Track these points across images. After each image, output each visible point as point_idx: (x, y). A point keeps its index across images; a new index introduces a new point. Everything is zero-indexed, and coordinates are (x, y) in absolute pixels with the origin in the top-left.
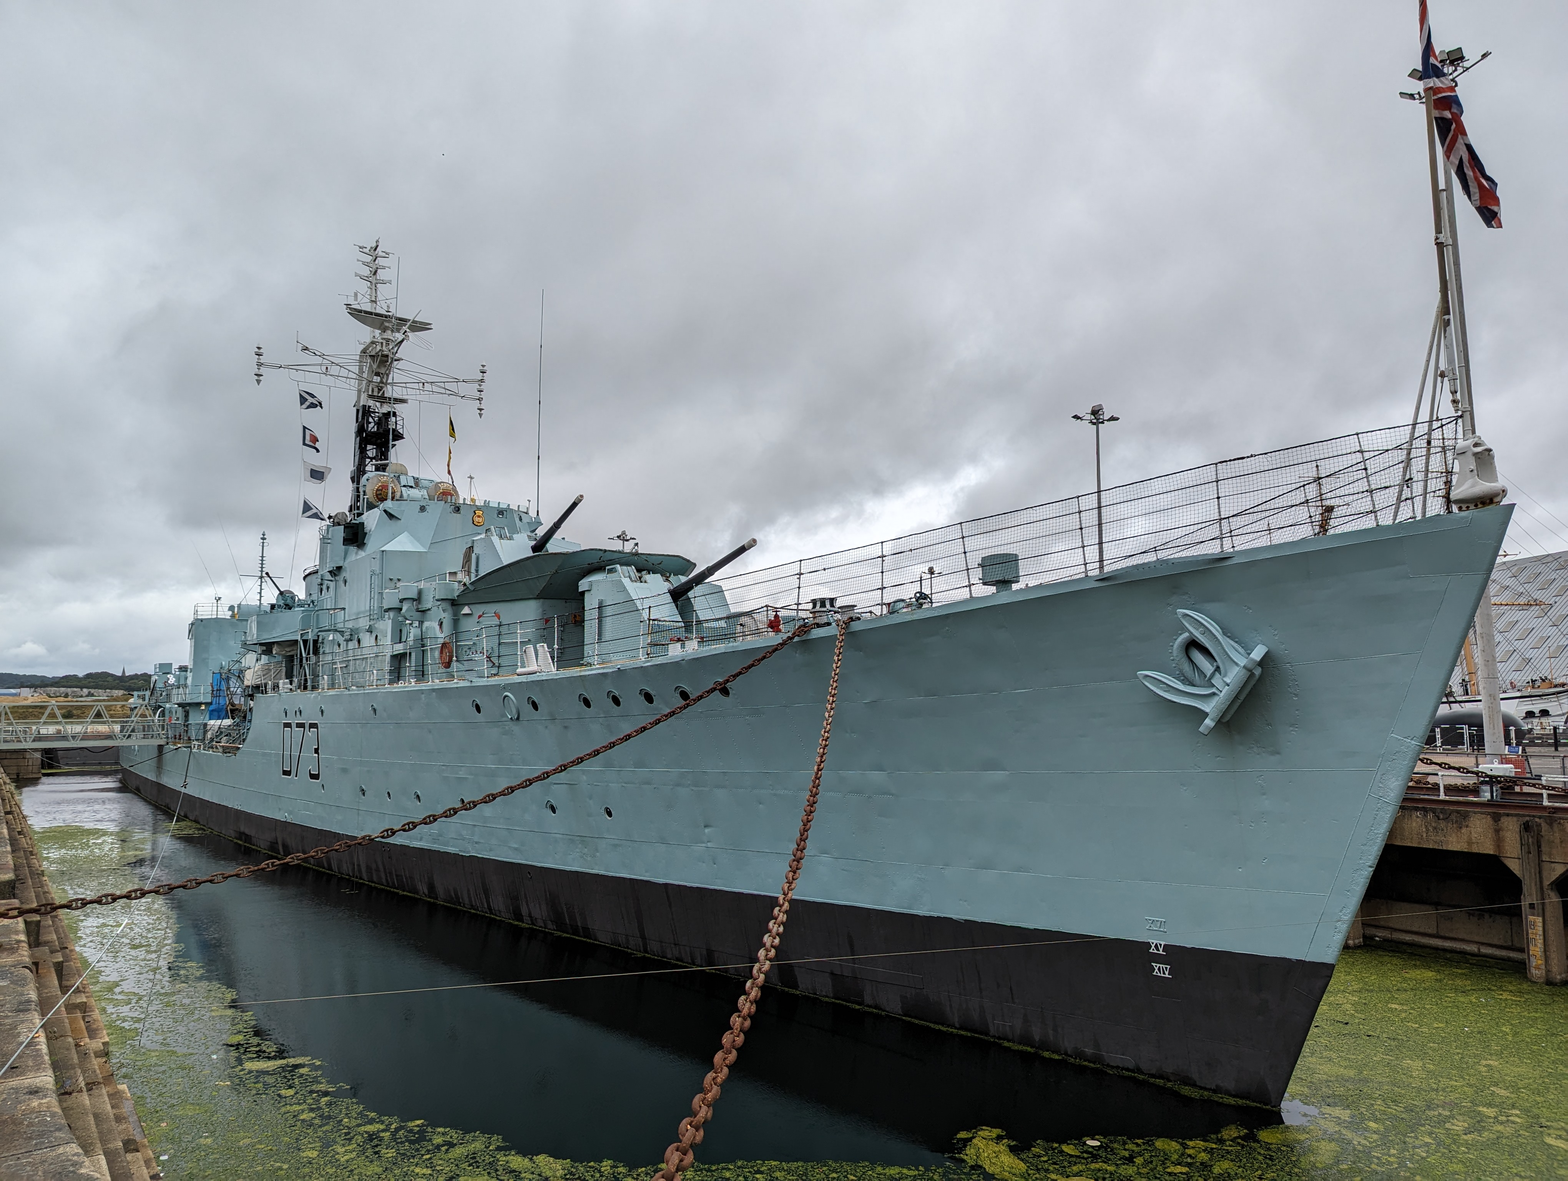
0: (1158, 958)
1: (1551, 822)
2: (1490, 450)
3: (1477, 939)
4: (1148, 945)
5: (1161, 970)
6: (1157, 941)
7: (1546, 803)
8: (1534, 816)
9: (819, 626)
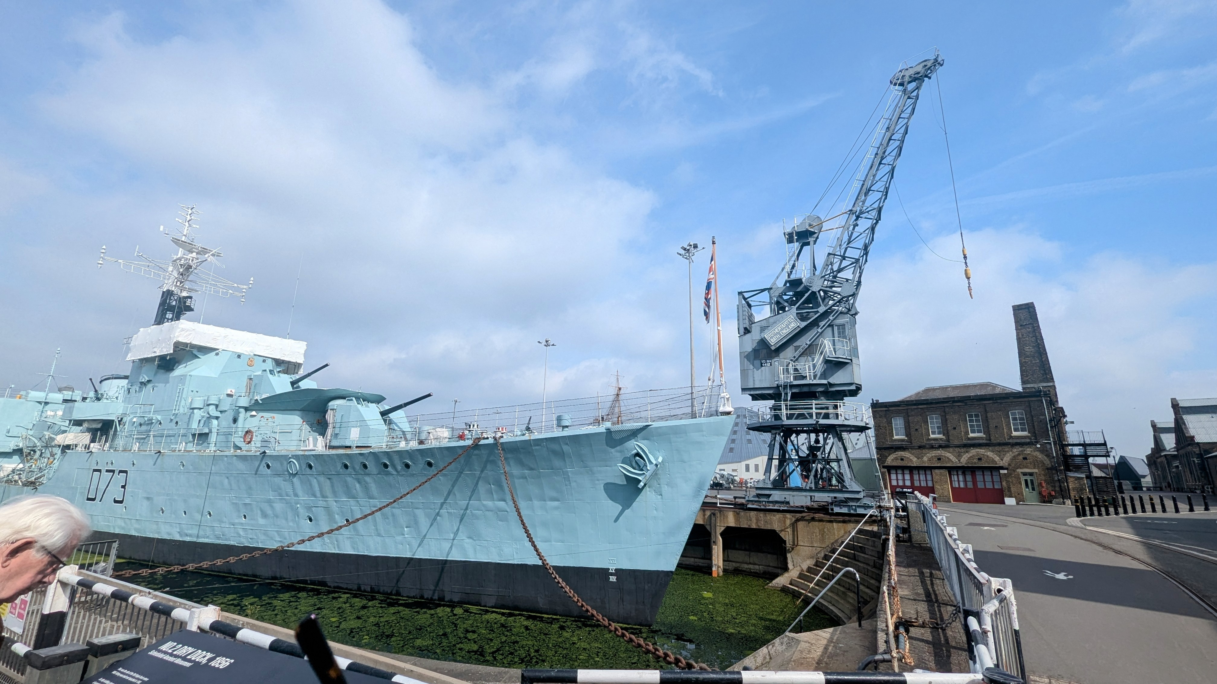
0: (612, 574)
1: (720, 511)
3: (693, 556)
4: (609, 569)
5: (613, 579)
6: (612, 568)
7: (718, 505)
8: (715, 510)
9: (484, 438)
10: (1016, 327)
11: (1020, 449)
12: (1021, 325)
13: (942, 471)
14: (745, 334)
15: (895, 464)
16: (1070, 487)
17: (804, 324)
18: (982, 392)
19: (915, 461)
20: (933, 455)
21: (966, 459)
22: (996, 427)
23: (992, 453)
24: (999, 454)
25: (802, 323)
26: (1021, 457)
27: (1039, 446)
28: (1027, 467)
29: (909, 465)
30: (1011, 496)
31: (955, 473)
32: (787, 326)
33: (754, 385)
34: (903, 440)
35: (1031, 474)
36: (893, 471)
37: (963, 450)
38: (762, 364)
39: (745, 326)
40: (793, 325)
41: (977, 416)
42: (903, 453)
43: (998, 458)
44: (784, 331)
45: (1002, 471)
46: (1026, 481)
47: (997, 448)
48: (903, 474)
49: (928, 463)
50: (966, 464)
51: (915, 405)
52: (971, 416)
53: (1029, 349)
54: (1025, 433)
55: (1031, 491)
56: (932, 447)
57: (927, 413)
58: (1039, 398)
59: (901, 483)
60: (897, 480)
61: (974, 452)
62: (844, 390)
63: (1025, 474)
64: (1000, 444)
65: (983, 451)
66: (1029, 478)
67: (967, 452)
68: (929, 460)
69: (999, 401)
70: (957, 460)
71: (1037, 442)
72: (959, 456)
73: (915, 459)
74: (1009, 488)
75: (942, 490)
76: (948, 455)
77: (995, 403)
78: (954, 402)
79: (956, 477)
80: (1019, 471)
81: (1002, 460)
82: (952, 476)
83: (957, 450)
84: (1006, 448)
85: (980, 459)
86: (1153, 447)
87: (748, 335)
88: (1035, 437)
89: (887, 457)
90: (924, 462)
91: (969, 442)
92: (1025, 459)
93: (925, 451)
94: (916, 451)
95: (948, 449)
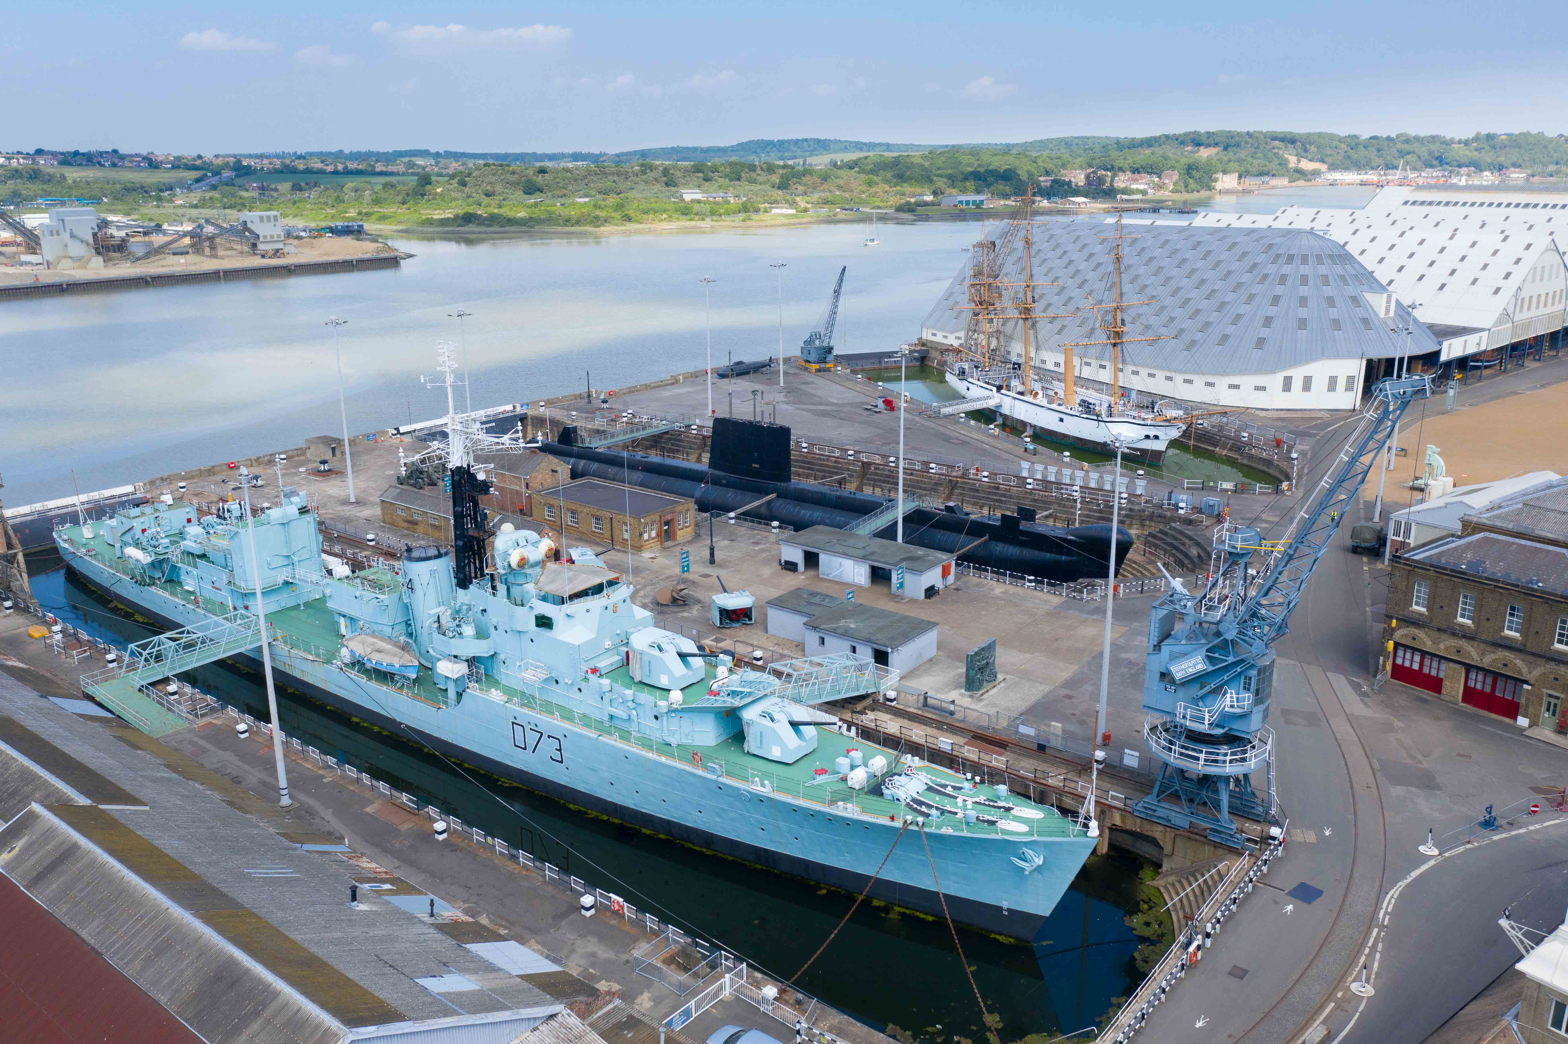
0: (1005, 910)
4: (1003, 907)
11: (1555, 666)
13: (1458, 666)
15: (1403, 641)
19: (1428, 646)
20: (1453, 643)
21: (1490, 659)
22: (1538, 632)
23: (1522, 662)
24: (1529, 664)
26: (1552, 676)
28: (1554, 689)
29: (1421, 647)
30: (1525, 716)
31: (1474, 672)
32: (1194, 666)
34: (1421, 614)
35: (1557, 698)
37: (1489, 648)
41: (1519, 611)
42: (1417, 630)
43: (1526, 669)
45: (1526, 686)
46: (1549, 703)
47: (1529, 658)
48: (1412, 654)
49: (1445, 652)
50: (1489, 666)
52: (1513, 608)
55: (1550, 716)
56: (1454, 634)
57: (1461, 591)
59: (1407, 664)
60: (1404, 658)
61: (1501, 654)
63: (1550, 696)
64: (1534, 654)
65: (1513, 656)
66: (1553, 701)
67: (1494, 652)
68: (1447, 649)
70: (1479, 659)
72: (1483, 654)
73: (1429, 643)
74: (1527, 707)
75: (1452, 688)
76: (1470, 649)
77: (1545, 603)
79: (1473, 676)
80: (1545, 691)
81: (1530, 673)
82: (1469, 674)
83: (1483, 646)
84: (1541, 661)
85: (1505, 665)
89: (1396, 630)
90: (1439, 649)
91: (1500, 642)
92: (1556, 679)
93: (1444, 636)
94: (1435, 634)
95: (1472, 642)
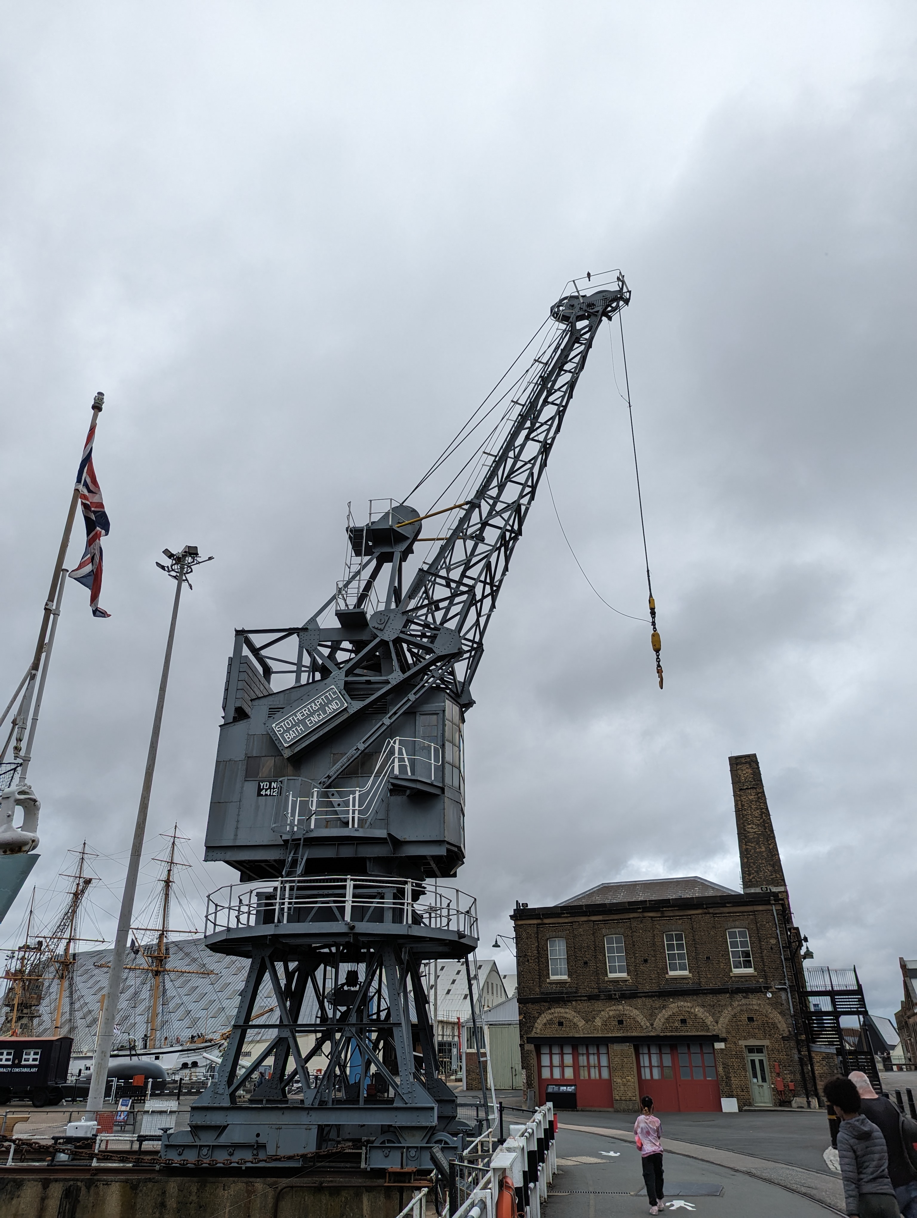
2: (35, 801)
7: (94, 1163)
10: (734, 792)
11: (744, 1001)
12: (741, 789)
13: (624, 1046)
14: (235, 720)
15: (548, 1034)
16: (816, 1072)
17: (357, 705)
18: (688, 894)
19: (581, 1027)
20: (611, 1013)
21: (663, 1020)
22: (708, 958)
23: (702, 1010)
24: (712, 1009)
25: (353, 702)
26: (744, 1017)
27: (769, 995)
28: (754, 1037)
29: (571, 1035)
30: (730, 1095)
31: (646, 1051)
32: (322, 708)
33: (235, 839)
34: (563, 984)
35: (760, 1050)
36: (545, 1050)
37: (658, 1003)
38: (260, 790)
39: (238, 705)
40: (334, 707)
41: (679, 938)
42: (562, 1010)
43: (711, 1019)
44: (315, 719)
45: (717, 1045)
46: (753, 1063)
47: (710, 999)
48: (562, 1054)
49: (602, 1030)
50: (662, 1031)
51: (584, 914)
52: (670, 938)
53: (752, 828)
54: (750, 971)
55: (760, 1083)
56: (610, 998)
57: (604, 931)
58: (769, 907)
59: (557, 1075)
60: (551, 1066)
61: (675, 1006)
62: (424, 857)
63: (751, 1050)
64: (713, 992)
65: (689, 1004)
66: (757, 1057)
67: (664, 1007)
68: (605, 1024)
69: (711, 911)
70: (648, 1024)
71: (767, 988)
72: (652, 1016)
73: (581, 1023)
74: (728, 1078)
75: (624, 1085)
76: (635, 1014)
77: (706, 913)
78: (645, 910)
79: (646, 1057)
80: (743, 1043)
81: (717, 1023)
82: (641, 1056)
83: (649, 1002)
84: (724, 998)
85: (684, 1021)
86: (904, 1000)
87: (241, 725)
88: (766, 977)
89: (535, 1019)
90: (596, 1028)
91: (668, 988)
92: (751, 1019)
93: (598, 1005)
94: (584, 1006)
95: (634, 1001)
